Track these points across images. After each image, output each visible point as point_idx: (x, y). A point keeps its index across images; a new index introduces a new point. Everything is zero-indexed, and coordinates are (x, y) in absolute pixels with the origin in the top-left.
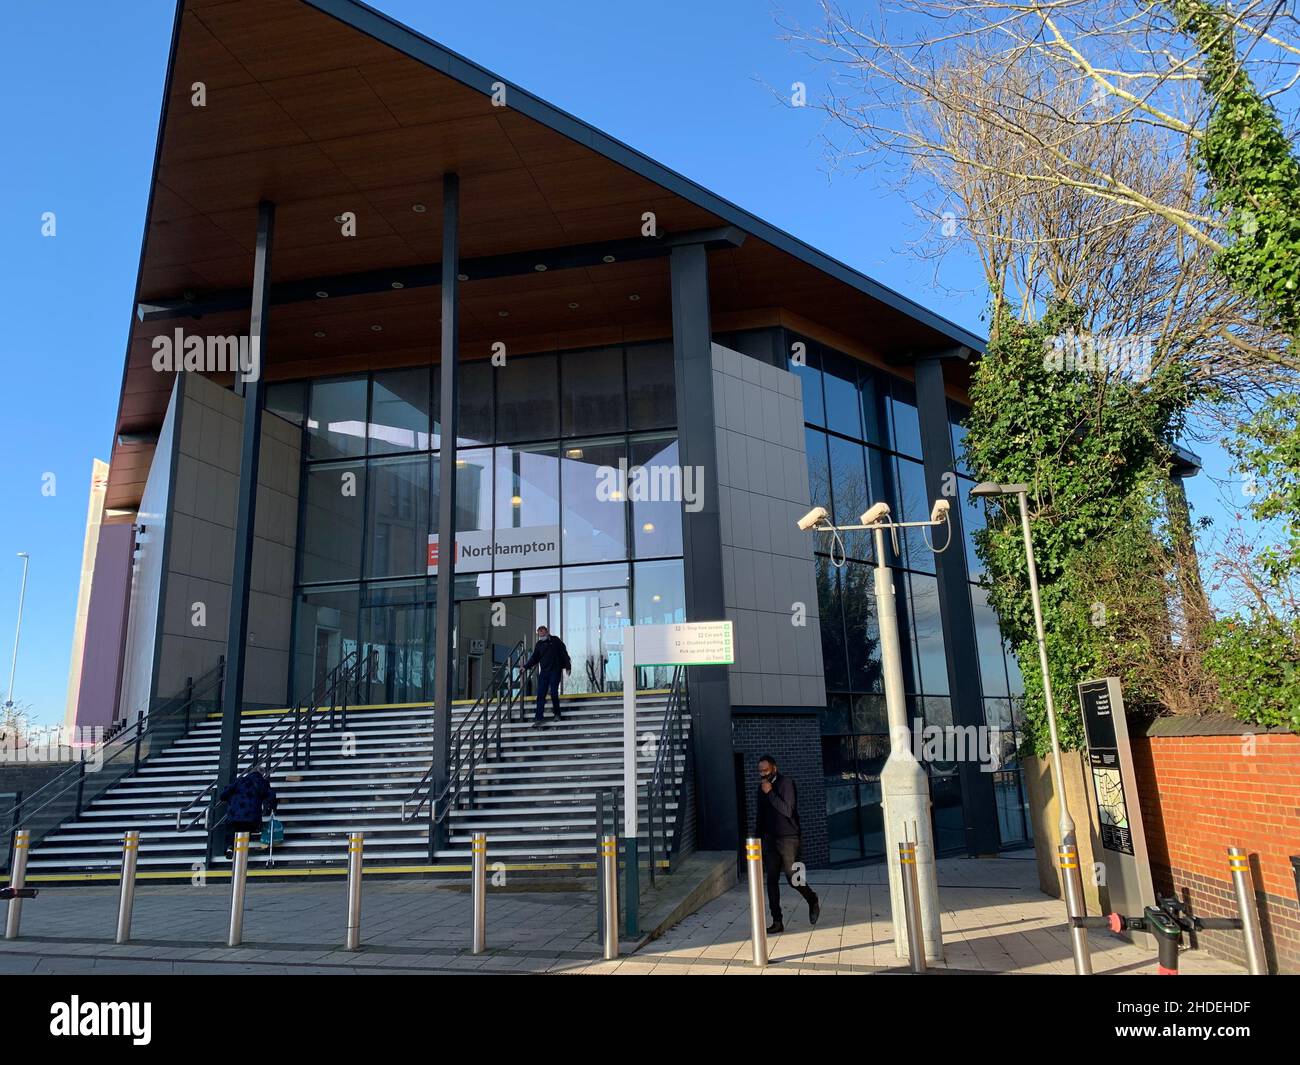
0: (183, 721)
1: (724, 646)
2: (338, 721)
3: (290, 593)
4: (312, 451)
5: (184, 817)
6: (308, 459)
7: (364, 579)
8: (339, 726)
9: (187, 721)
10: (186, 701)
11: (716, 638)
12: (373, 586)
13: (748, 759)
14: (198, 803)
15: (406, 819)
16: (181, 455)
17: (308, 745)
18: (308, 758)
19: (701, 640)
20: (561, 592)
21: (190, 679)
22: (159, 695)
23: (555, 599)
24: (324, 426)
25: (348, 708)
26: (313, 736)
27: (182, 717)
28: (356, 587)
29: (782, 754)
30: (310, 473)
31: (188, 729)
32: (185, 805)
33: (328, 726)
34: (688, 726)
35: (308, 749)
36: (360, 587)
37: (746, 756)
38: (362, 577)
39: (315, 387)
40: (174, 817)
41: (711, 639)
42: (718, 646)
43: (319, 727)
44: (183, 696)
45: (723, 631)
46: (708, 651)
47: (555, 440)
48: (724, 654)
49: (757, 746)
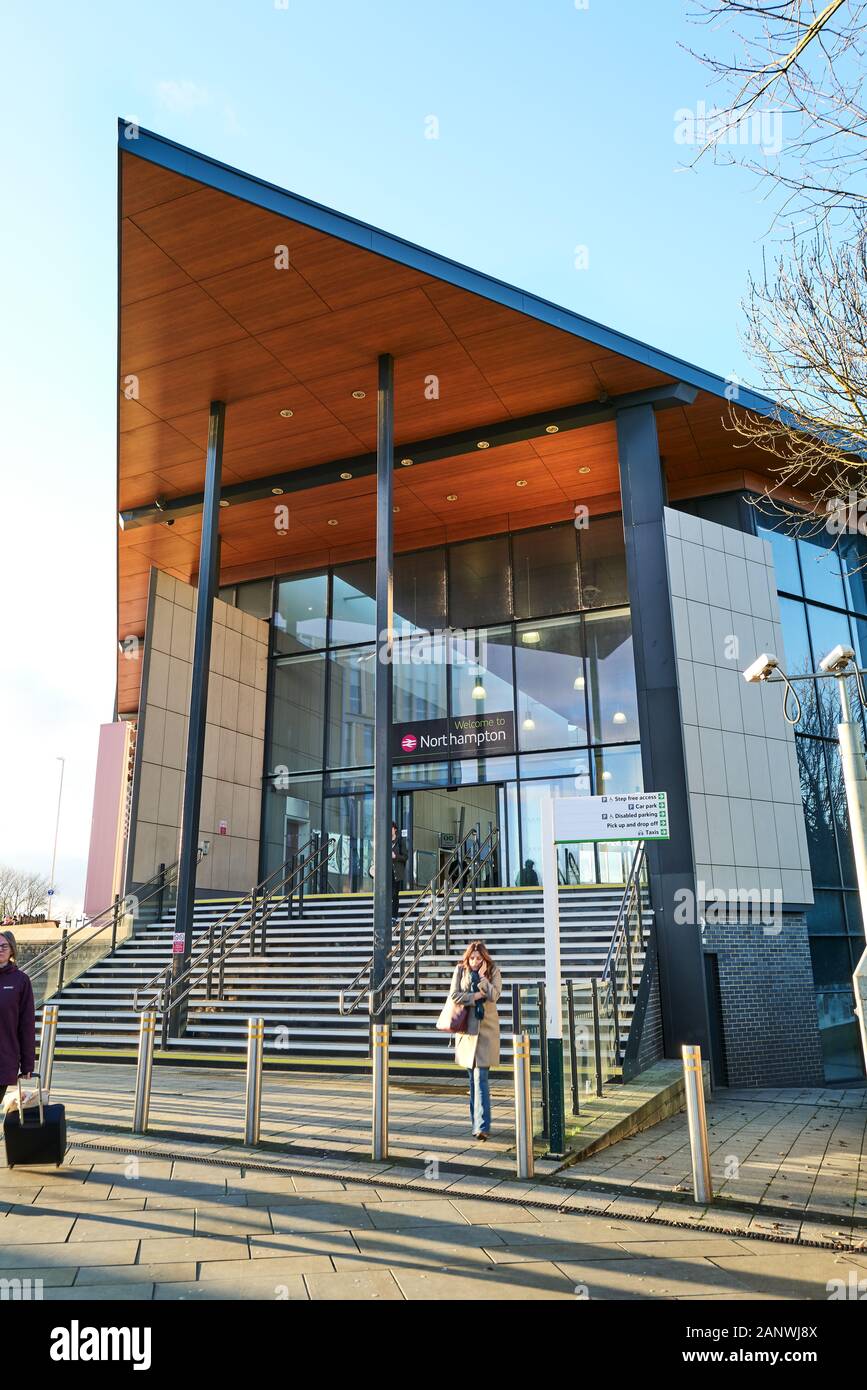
0: (156, 907)
1: (658, 819)
2: (295, 909)
3: (259, 785)
4: (279, 648)
5: (141, 997)
6: (275, 654)
7: (328, 769)
8: (295, 913)
9: (160, 907)
10: (158, 886)
11: (650, 811)
12: (335, 776)
13: (723, 960)
14: (154, 986)
15: (346, 1010)
16: (152, 651)
17: (264, 932)
18: (264, 945)
19: (632, 812)
20: (518, 780)
21: (163, 865)
22: (134, 880)
23: (512, 789)
24: (292, 625)
25: (305, 897)
26: (269, 923)
27: (155, 903)
28: (319, 777)
29: (763, 955)
30: (278, 667)
31: (161, 914)
32: (141, 986)
33: (286, 914)
34: (650, 922)
35: (264, 936)
36: (324, 777)
37: (720, 956)
38: (324, 768)
39: (281, 585)
40: (131, 997)
41: (644, 811)
42: (652, 819)
43: (274, 914)
44: (156, 882)
45: (656, 801)
46: (639, 824)
47: (507, 623)
48: (658, 828)
49: (732, 946)
